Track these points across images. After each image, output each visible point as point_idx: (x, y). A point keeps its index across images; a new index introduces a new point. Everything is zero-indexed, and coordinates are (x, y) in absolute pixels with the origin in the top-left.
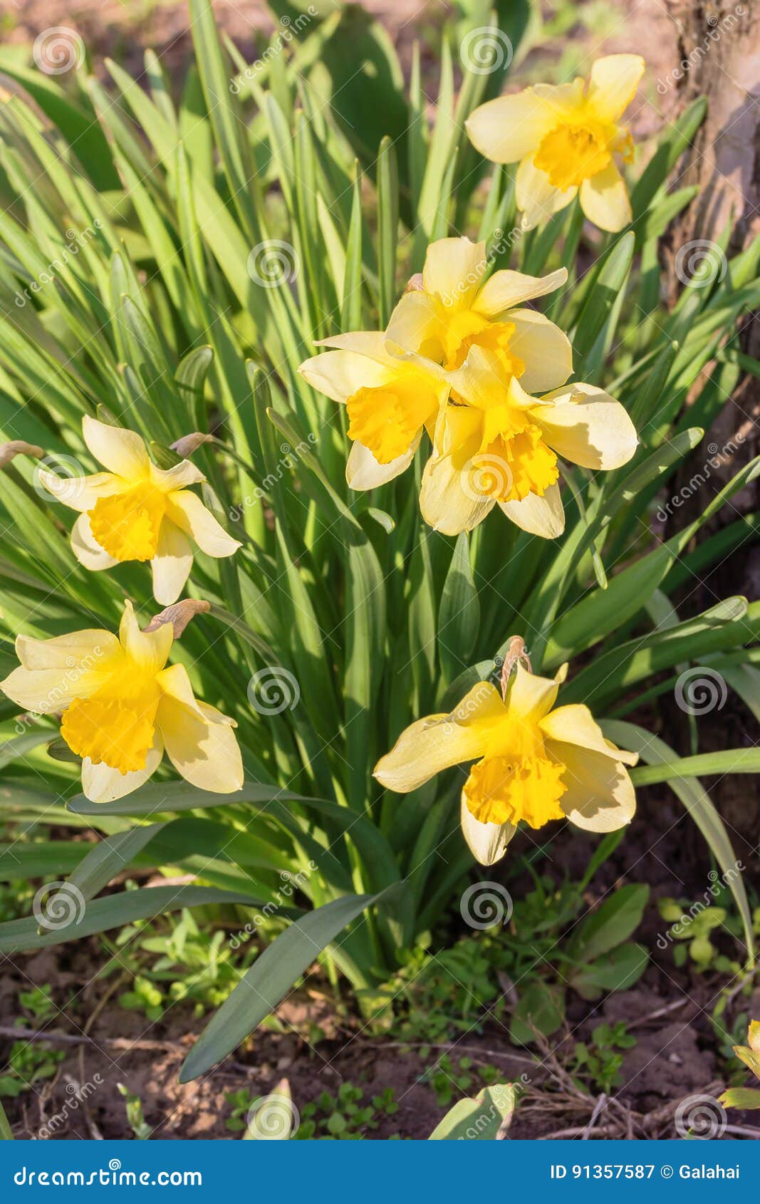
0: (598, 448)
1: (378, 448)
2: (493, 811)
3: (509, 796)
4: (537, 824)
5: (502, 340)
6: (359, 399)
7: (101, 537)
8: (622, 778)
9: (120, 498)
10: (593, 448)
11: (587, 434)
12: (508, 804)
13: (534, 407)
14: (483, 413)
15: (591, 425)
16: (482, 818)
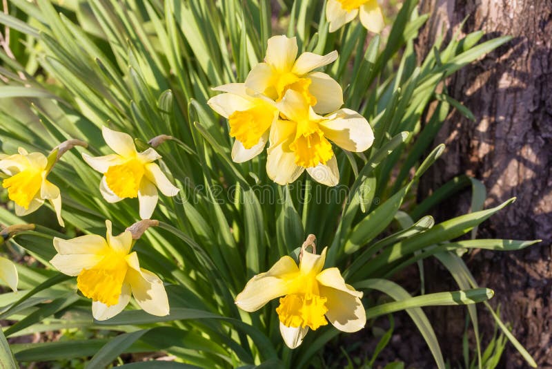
0: (355, 141)
1: (245, 141)
2: (292, 322)
3: (301, 314)
4: (314, 328)
5: (306, 87)
6: (234, 118)
7: (111, 186)
8: (359, 305)
9: (121, 166)
10: (351, 141)
11: (349, 133)
12: (301, 318)
13: (322, 120)
14: (296, 124)
15: (351, 130)
16: (287, 324)
